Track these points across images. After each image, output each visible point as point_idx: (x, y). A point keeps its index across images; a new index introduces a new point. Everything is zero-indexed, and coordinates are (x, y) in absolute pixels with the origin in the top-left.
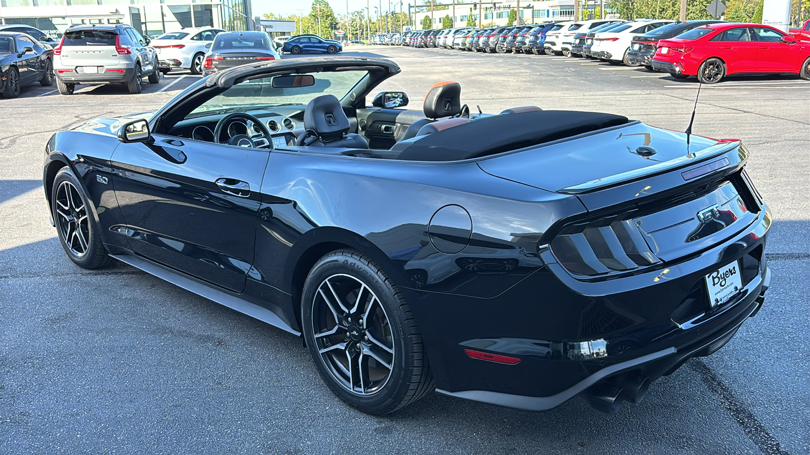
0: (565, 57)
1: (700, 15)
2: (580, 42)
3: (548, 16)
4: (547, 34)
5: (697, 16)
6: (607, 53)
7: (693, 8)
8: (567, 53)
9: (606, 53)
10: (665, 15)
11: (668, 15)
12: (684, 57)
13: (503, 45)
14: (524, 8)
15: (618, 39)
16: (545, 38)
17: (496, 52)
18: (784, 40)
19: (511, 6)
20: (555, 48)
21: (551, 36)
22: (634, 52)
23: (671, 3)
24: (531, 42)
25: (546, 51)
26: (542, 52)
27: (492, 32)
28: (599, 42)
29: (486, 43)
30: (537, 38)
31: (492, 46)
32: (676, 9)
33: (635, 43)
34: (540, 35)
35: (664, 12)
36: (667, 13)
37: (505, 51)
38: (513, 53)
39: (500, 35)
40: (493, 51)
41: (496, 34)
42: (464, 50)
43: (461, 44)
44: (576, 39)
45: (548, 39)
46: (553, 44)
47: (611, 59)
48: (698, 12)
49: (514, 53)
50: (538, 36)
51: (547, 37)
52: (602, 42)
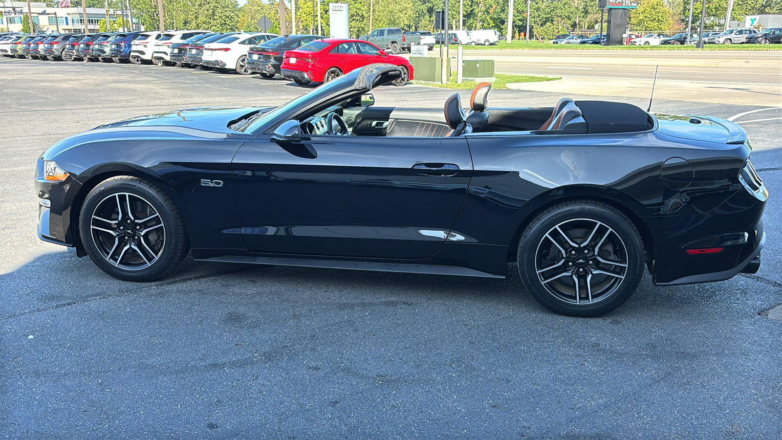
0: (155, 66)
1: (221, 28)
2: (179, 51)
3: (67, 24)
4: (132, 43)
5: (219, 29)
6: (222, 62)
7: (214, 21)
8: (157, 62)
9: (220, 62)
10: (190, 27)
11: (193, 27)
12: (311, 66)
13: (73, 53)
14: (39, 14)
15: (230, 49)
16: (131, 46)
17: (62, 60)
18: (379, 53)
19: (23, 11)
20: (144, 57)
21: (137, 45)
22: (251, 62)
23: (194, 16)
24: (112, 51)
25: (131, 59)
26: (125, 60)
27: (55, 39)
28: (210, 52)
29: (50, 51)
30: (119, 46)
31: (57, 53)
32: (199, 21)
33: (254, 54)
34: (123, 44)
35: (189, 24)
36: (191, 25)
37: (73, 58)
38: (85, 61)
39: (67, 43)
40: (58, 59)
41: (61, 42)
42: (13, 57)
43: (9, 51)
44: (174, 48)
45: (134, 48)
46: (142, 53)
47: (225, 67)
48: (219, 25)
49: (87, 62)
50: (121, 44)
51: (132, 46)
52: (214, 52)
